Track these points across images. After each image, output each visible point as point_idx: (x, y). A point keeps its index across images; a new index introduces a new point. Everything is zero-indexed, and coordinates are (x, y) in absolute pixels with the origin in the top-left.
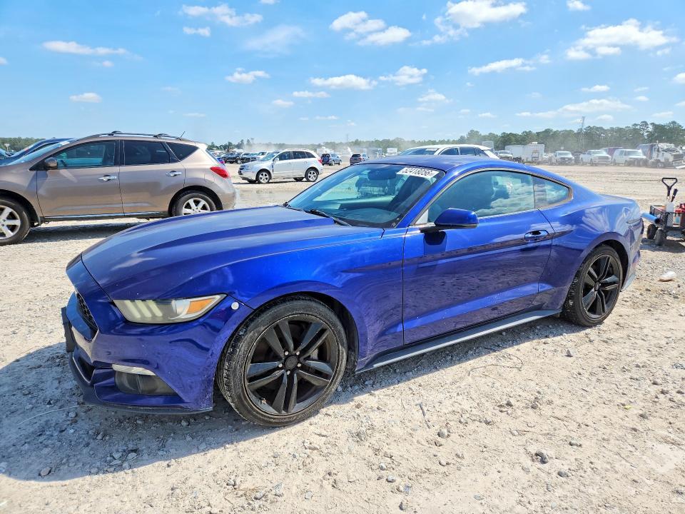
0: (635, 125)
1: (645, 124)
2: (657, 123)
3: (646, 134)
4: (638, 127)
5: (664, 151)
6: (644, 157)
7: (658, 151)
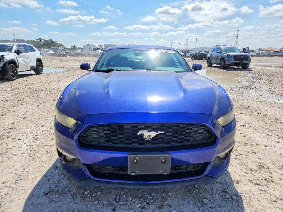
0: (37, 40)
1: (40, 39)
2: (45, 39)
3: (42, 43)
4: (38, 41)
5: (61, 50)
6: (54, 53)
7: (59, 50)
